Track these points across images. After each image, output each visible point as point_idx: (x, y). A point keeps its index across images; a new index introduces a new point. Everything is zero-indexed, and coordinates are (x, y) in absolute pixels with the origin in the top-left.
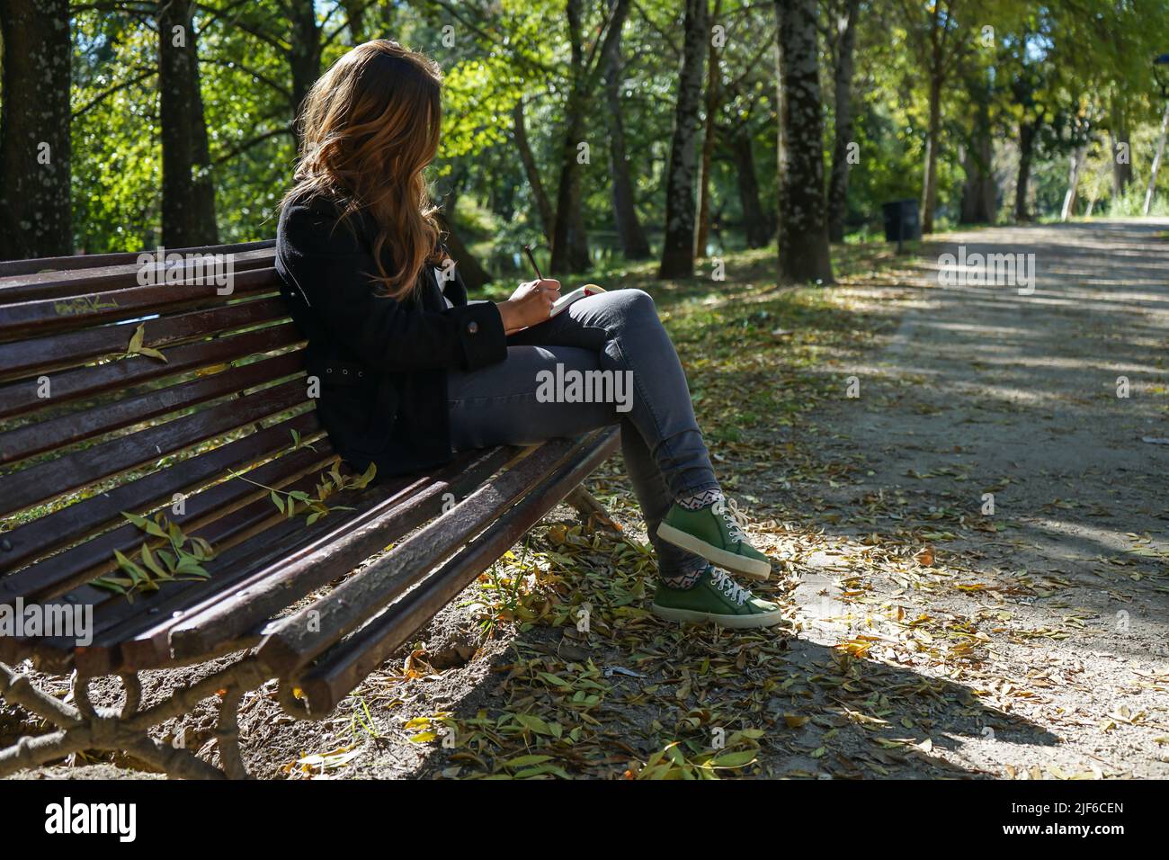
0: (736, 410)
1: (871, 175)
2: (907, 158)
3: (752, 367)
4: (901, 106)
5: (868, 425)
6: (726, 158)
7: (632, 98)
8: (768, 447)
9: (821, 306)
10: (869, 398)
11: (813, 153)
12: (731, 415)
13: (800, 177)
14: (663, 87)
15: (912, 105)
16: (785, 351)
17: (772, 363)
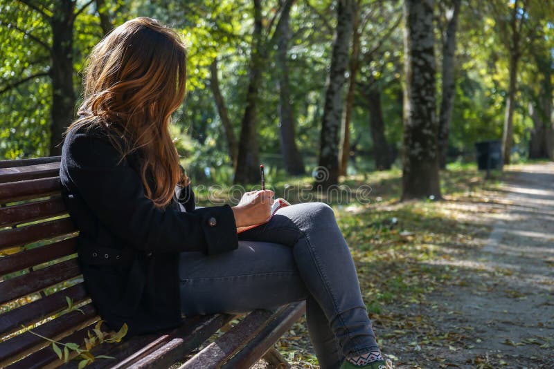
0: (377, 290)
1: (465, 121)
2: (492, 111)
3: (387, 259)
4: (490, 73)
5: (474, 304)
6: (362, 105)
7: (296, 60)
8: (403, 319)
9: (435, 215)
10: (474, 285)
11: (429, 105)
12: (375, 294)
13: (419, 121)
14: (318, 53)
15: (496, 73)
16: (410, 248)
17: (401, 257)
